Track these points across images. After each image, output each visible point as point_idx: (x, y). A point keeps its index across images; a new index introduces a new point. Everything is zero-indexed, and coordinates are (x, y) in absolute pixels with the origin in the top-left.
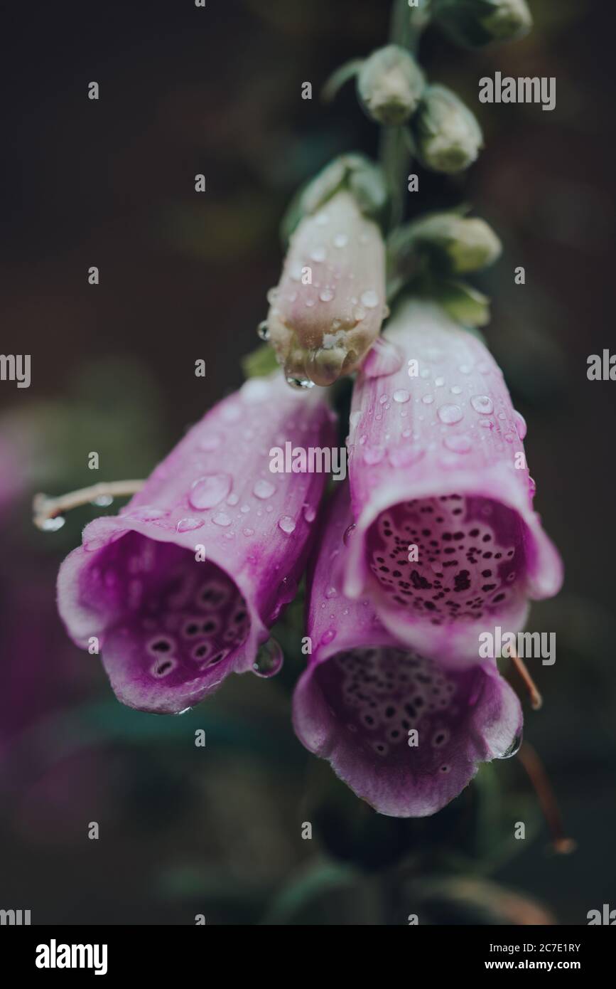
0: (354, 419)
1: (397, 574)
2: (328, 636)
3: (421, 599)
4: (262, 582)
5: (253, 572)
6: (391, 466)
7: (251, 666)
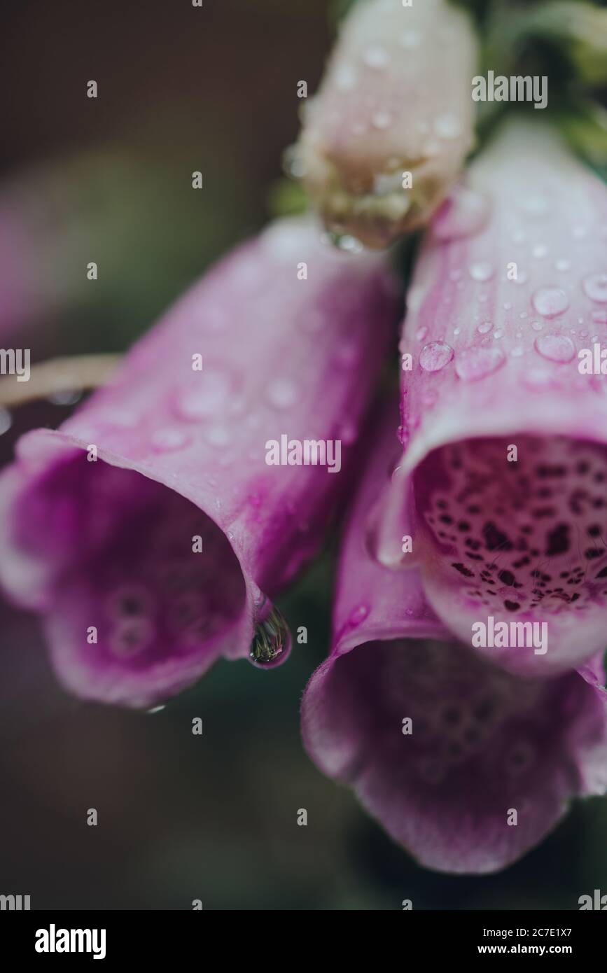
0: (415, 300)
1: (464, 527)
2: (357, 614)
3: (494, 567)
4: (266, 533)
5: (255, 517)
6: (457, 377)
7: (244, 652)
